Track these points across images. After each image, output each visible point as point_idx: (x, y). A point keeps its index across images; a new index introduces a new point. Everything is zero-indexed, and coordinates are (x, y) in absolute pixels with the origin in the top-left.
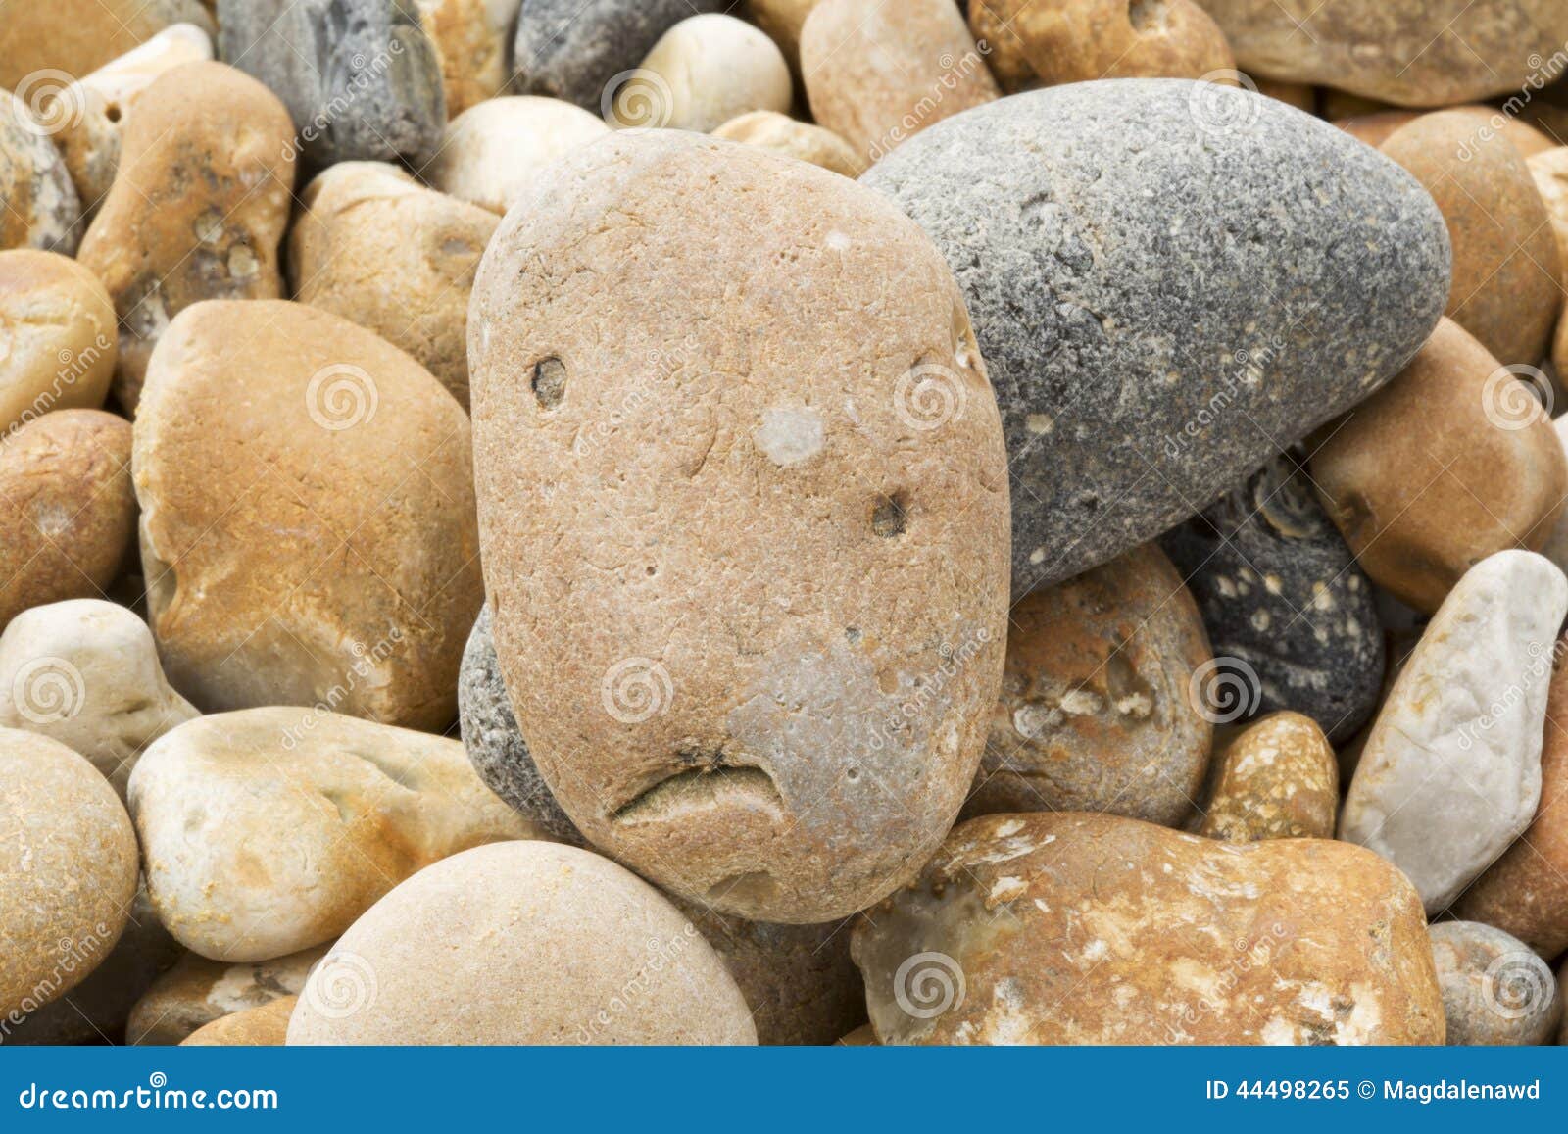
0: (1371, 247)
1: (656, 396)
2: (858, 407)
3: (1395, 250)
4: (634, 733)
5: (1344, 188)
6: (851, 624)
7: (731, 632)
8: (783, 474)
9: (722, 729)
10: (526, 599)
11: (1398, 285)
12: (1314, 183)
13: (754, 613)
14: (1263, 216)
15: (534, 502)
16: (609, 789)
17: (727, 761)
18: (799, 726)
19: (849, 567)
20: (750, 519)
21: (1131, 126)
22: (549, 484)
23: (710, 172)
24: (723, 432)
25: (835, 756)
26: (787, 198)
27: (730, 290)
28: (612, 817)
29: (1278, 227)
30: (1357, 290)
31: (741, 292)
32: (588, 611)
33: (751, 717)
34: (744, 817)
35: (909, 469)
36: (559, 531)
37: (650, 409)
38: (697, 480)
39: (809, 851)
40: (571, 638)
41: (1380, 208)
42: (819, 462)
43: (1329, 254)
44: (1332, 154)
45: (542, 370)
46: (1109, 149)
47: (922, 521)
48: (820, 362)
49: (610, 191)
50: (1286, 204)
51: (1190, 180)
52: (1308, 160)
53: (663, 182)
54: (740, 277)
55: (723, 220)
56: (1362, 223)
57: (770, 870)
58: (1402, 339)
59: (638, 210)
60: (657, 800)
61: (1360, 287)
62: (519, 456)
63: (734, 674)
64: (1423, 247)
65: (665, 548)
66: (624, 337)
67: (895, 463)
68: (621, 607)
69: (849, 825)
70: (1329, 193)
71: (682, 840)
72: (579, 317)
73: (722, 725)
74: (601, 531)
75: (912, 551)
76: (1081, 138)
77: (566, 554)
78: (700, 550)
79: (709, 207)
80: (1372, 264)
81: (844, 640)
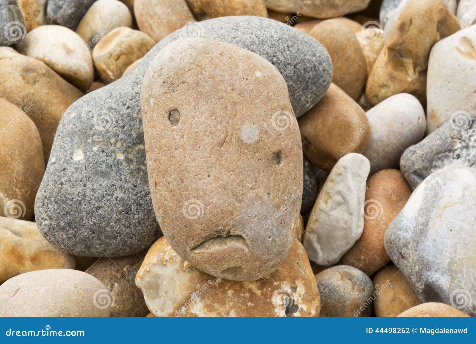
0: (308, 64)
1: (209, 122)
2: (268, 126)
3: (315, 65)
4: (203, 225)
5: (299, 47)
6: (268, 192)
7: (234, 195)
8: (248, 146)
9: (231, 224)
10: (168, 184)
11: (317, 76)
12: (290, 46)
13: (241, 189)
14: (274, 56)
15: (171, 154)
16: (192, 242)
17: (232, 234)
18: (255, 223)
19: (267, 175)
20: (239, 160)
21: (233, 30)
22: (176, 149)
23: (219, 52)
24: (229, 133)
25: (265, 232)
26: (243, 60)
27: (229, 89)
28: (191, 250)
29: (279, 60)
30: (304, 78)
31: (232, 90)
32: (189, 188)
33: (240, 221)
34: (236, 250)
35: (282, 144)
36: (180, 163)
37: (207, 126)
38: (222, 148)
39: (255, 261)
40: (183, 196)
41: (310, 53)
42: (257, 143)
43: (295, 67)
44: (294, 37)
45: (172, 113)
46: (227, 38)
47: (285, 160)
48: (257, 112)
49: (190, 58)
50: (281, 52)
51: (252, 46)
52: (288, 39)
53: (206, 55)
54: (232, 85)
55: (225, 67)
56: (305, 58)
57: (243, 266)
58: (318, 92)
59: (200, 64)
60: (207, 245)
61: (305, 77)
62: (165, 140)
63: (235, 208)
64: (324, 64)
65: (213, 169)
66: (198, 104)
67: (278, 142)
68: (200, 187)
69: (268, 253)
70: (294, 49)
71: (216, 257)
72: (184, 97)
73: (231, 223)
74: (194, 164)
75: (283, 169)
76: (218, 35)
77: (182, 170)
78: (224, 169)
79: (221, 63)
80: (308, 70)
81: (266, 197)
